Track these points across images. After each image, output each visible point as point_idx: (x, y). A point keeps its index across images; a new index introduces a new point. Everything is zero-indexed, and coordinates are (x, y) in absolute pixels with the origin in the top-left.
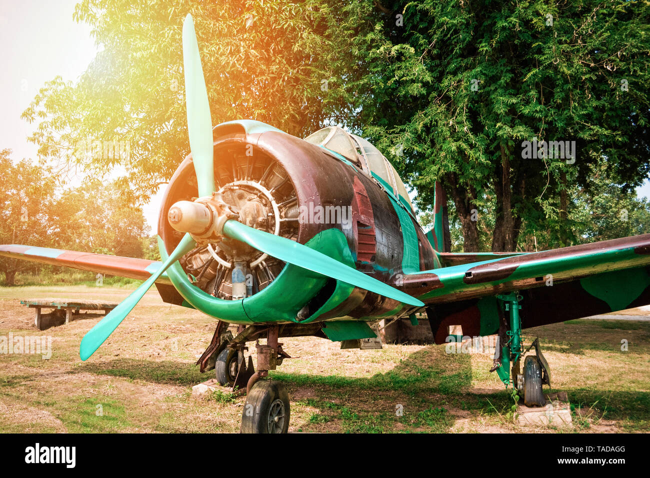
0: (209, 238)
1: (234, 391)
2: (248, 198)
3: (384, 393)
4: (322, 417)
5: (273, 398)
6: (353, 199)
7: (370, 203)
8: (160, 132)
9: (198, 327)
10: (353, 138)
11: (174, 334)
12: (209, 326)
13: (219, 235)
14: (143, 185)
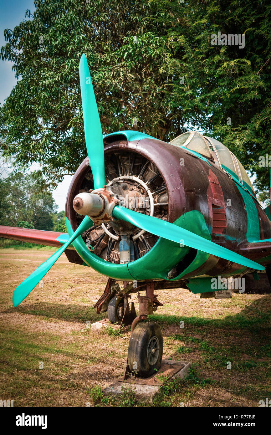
0: (102, 219)
1: (121, 328)
2: (130, 189)
3: (233, 331)
4: (187, 349)
5: (150, 336)
6: (209, 187)
7: (221, 190)
8: (63, 137)
9: (94, 279)
10: (207, 139)
11: (76, 284)
12: (102, 278)
13: (110, 217)
14: (52, 176)
